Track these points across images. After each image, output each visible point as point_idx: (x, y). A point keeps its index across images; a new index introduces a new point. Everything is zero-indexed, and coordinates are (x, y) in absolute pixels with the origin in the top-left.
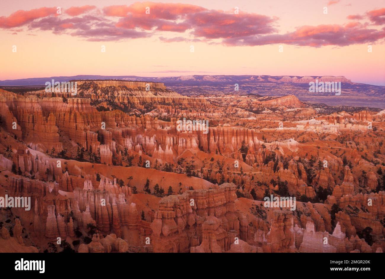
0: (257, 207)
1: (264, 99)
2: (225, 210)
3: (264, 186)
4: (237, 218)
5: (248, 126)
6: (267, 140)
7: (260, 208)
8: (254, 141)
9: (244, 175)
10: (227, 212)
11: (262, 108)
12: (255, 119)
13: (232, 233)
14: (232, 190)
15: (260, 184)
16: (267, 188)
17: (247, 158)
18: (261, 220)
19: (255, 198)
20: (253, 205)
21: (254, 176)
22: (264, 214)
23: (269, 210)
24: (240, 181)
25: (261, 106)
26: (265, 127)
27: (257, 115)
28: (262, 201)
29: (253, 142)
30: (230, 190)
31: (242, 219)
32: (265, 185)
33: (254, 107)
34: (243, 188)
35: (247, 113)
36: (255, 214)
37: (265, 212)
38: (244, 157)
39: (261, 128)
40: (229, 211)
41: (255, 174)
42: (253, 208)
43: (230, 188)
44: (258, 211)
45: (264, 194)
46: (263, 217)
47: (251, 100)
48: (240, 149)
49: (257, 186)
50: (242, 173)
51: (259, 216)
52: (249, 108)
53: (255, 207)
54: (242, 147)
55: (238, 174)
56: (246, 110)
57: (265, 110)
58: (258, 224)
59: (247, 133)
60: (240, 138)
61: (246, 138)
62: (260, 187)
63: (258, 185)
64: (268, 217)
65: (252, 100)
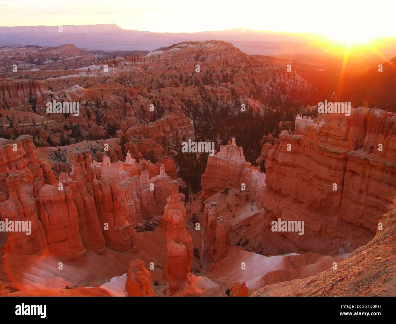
0: (56, 152)
1: (44, 49)
2: (26, 161)
3: (59, 133)
4: (39, 166)
5: (32, 78)
6: (53, 89)
7: (58, 153)
8: (41, 91)
9: (37, 126)
10: (28, 163)
11: (43, 59)
12: (37, 70)
13: (38, 181)
14: (30, 142)
15: (54, 131)
16: (62, 134)
17: (37, 109)
18: (61, 163)
19: (52, 144)
20: (51, 151)
21: (47, 125)
22: (63, 158)
23: (67, 154)
24: (34, 132)
25: (42, 57)
26: (49, 77)
27: (39, 66)
28: (59, 147)
29: (41, 93)
30: (27, 142)
31: (44, 166)
32: (59, 131)
33: (35, 59)
34: (39, 138)
35: (28, 65)
36: (55, 160)
37: (64, 156)
38: (34, 108)
39: (46, 78)
40: (30, 162)
41: (48, 123)
42: (52, 154)
43: (26, 139)
44: (57, 157)
45: (60, 139)
46: (63, 160)
47: (30, 51)
48: (28, 102)
49: (51, 134)
50: (35, 123)
51: (59, 160)
52: (30, 60)
53: (53, 153)
54: (30, 99)
55: (30, 125)
56: (27, 62)
57: (46, 61)
58: (60, 167)
59: (33, 85)
60: (27, 91)
61: (33, 89)
62: (54, 134)
63: (52, 132)
64: (68, 159)
65: (32, 51)
